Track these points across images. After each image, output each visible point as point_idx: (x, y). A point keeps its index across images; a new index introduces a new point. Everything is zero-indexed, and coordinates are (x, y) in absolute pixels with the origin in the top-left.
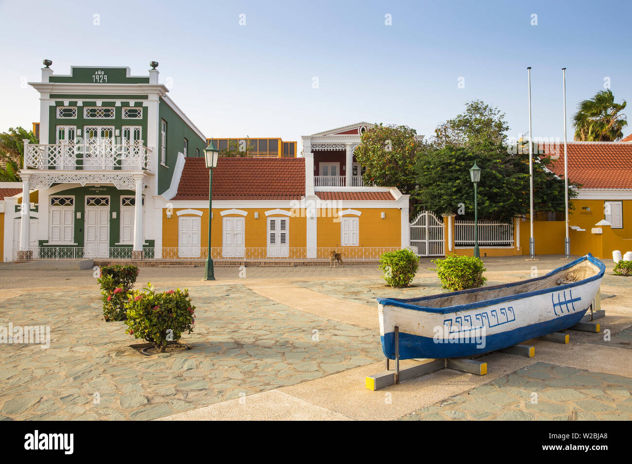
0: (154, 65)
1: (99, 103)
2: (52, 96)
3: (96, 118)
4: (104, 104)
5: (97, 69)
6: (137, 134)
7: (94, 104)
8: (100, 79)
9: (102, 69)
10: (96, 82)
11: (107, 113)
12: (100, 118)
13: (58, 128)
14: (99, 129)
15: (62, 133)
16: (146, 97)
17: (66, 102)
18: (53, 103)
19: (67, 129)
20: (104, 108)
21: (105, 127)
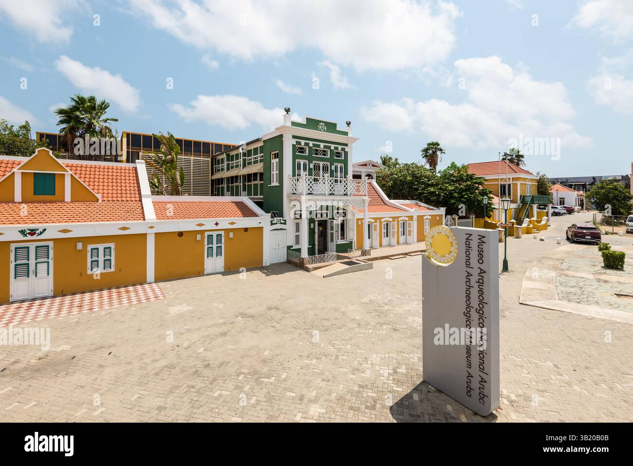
0: (348, 124)
1: (322, 145)
2: (294, 137)
3: (318, 156)
4: (325, 147)
5: (320, 121)
6: (341, 168)
7: (319, 146)
8: (322, 128)
9: (323, 122)
10: (320, 130)
11: (324, 152)
12: (320, 156)
13: (297, 160)
14: (321, 164)
15: (299, 164)
16: (346, 145)
17: (303, 142)
18: (294, 141)
19: (302, 162)
20: (324, 149)
21: (325, 163)
